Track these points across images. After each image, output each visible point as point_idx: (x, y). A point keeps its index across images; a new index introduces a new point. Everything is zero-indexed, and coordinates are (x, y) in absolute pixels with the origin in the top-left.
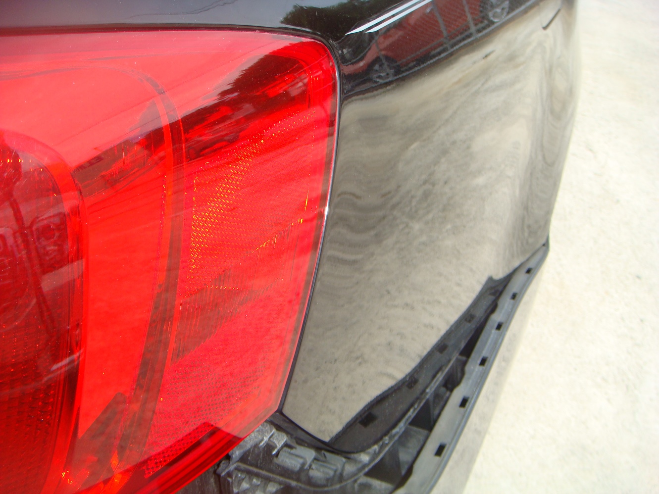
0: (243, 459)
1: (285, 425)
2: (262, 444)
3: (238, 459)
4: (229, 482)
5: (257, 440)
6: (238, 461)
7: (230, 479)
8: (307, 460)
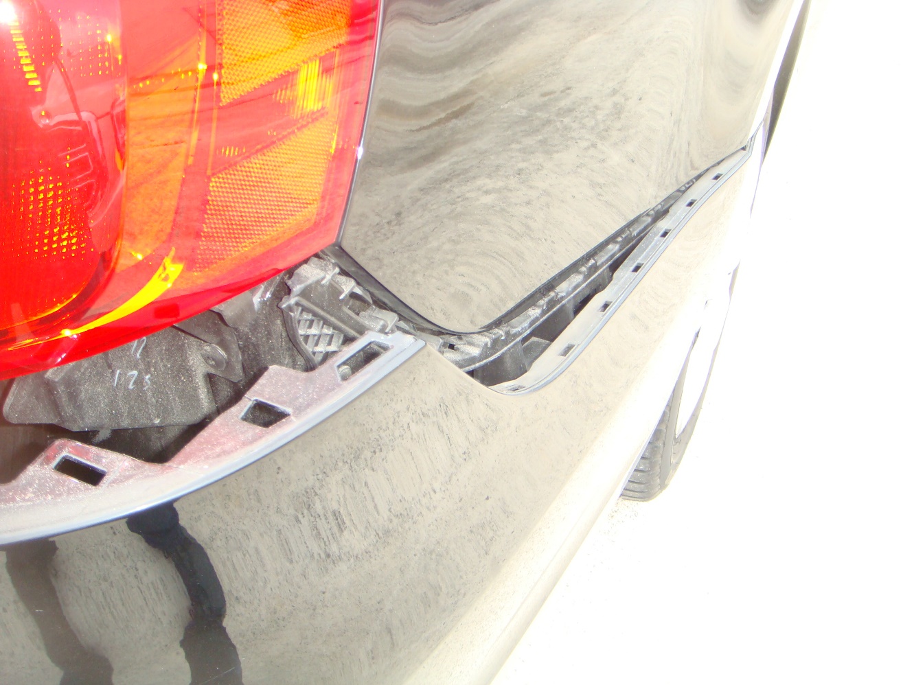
0: (305, 293)
1: (352, 269)
2: (324, 282)
3: (298, 293)
4: (291, 316)
5: (319, 277)
6: (298, 295)
7: (292, 314)
8: (389, 323)
